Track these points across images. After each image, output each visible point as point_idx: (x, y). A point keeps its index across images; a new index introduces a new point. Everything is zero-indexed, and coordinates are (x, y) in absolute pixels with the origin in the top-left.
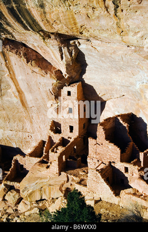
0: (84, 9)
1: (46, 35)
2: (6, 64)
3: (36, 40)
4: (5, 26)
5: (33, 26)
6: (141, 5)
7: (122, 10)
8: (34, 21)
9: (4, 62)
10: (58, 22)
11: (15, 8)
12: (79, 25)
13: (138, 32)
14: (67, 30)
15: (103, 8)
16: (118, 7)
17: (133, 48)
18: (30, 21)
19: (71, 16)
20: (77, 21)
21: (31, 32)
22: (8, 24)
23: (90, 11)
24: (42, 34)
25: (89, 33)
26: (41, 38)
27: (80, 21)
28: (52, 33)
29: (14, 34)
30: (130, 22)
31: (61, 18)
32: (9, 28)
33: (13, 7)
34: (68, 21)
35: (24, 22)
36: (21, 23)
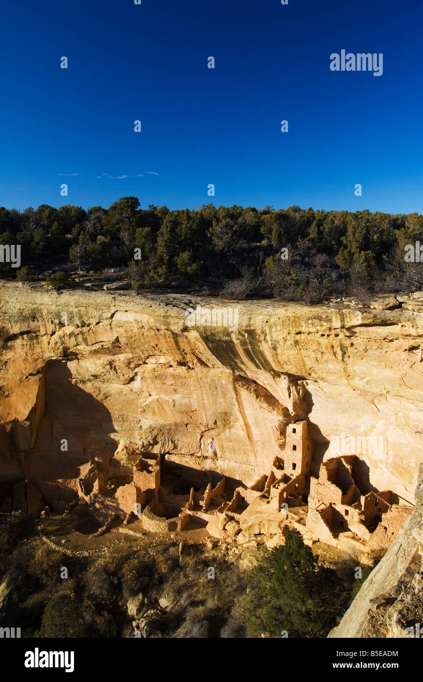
0: (313, 353)
1: (277, 375)
2: (237, 399)
3: (266, 378)
4: (239, 364)
5: (265, 365)
6: (367, 353)
7: (349, 357)
8: (266, 361)
9: (235, 397)
10: (289, 363)
11: (250, 350)
12: (308, 367)
13: (364, 377)
14: (297, 371)
15: (332, 354)
16: (345, 353)
17: (359, 392)
18: (263, 361)
19: (300, 359)
20: (307, 363)
21: (262, 371)
22: (242, 363)
23: (319, 355)
24: (273, 373)
25: (317, 375)
26: (271, 376)
27: (309, 363)
28: (282, 373)
29: (246, 371)
30: (356, 368)
31: (291, 360)
32: (242, 366)
33: (248, 349)
34: (297, 362)
35: (257, 362)
36: (255, 362)
